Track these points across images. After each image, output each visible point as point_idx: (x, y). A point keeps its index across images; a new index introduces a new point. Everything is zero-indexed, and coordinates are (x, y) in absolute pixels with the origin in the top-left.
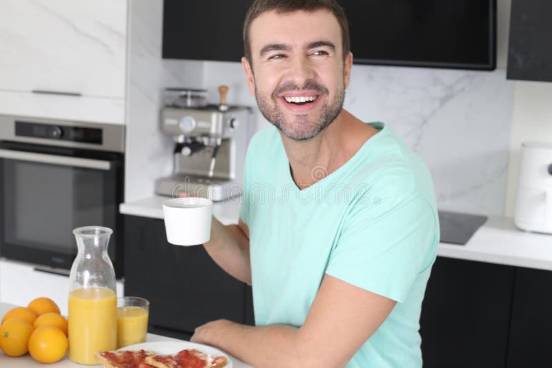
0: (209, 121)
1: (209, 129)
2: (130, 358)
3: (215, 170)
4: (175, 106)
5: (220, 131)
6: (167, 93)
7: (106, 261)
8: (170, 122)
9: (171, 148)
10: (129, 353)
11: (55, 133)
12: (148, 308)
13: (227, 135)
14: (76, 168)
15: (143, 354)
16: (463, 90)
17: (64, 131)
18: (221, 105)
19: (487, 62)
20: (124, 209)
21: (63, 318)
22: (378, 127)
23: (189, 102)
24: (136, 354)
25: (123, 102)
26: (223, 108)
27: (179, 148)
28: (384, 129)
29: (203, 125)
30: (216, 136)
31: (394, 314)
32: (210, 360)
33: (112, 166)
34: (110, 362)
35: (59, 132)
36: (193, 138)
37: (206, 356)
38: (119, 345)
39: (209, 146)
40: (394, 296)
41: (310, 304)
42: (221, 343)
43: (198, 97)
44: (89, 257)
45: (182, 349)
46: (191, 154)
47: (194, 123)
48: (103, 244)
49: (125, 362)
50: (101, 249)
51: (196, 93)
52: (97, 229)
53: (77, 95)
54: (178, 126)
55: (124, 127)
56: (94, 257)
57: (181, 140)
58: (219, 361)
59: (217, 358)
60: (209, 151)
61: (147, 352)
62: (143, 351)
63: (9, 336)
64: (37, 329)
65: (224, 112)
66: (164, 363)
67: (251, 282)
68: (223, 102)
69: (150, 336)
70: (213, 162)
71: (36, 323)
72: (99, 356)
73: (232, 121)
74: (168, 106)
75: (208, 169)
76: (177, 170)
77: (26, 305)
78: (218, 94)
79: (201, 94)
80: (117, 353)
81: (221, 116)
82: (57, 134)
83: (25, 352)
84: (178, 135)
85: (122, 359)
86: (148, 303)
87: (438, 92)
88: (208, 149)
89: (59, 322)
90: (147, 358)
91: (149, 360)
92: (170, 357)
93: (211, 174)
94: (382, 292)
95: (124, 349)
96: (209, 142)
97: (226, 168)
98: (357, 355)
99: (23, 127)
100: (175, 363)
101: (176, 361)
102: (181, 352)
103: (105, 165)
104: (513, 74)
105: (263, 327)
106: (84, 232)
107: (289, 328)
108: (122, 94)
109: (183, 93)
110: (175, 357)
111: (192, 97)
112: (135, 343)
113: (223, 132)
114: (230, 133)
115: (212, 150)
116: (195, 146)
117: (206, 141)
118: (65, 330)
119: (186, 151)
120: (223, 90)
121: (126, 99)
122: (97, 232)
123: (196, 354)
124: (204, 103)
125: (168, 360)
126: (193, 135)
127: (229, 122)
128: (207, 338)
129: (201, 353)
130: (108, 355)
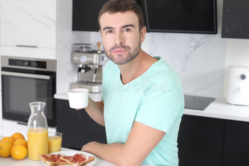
0: (93, 57)
1: (93, 61)
2: (54, 157)
3: (95, 79)
4: (78, 52)
5: (98, 62)
6: (75, 46)
7: (43, 116)
8: (76, 58)
9: (77, 70)
10: (53, 155)
11: (26, 64)
12: (62, 136)
13: (101, 64)
14: (37, 79)
15: (59, 156)
16: (204, 43)
17: (30, 63)
18: (98, 51)
19: (213, 30)
20: (56, 96)
21: (26, 141)
22: (158, 59)
23: (84, 50)
24: (56, 155)
25: (55, 50)
26: (99, 52)
27: (80, 70)
28: (160, 60)
29: (90, 59)
30: (96, 64)
31: (165, 138)
32: (87, 158)
33: (50, 77)
34: (45, 159)
35: (28, 63)
36: (86, 65)
37: (86, 156)
38: (49, 152)
39: (93, 69)
40: (164, 130)
41: (129, 133)
42: (93, 151)
43: (88, 48)
44: (36, 114)
45: (76, 154)
46: (85, 72)
47: (86, 59)
48: (42, 109)
49: (51, 159)
50: (41, 111)
51: (87, 46)
52: (40, 103)
53: (35, 47)
54: (79, 60)
55: (56, 61)
56: (38, 115)
57: (81, 66)
58: (91, 158)
59: (90, 157)
60: (93, 71)
61: (61, 155)
62: (59, 155)
63: (3, 149)
64: (14, 146)
65: (99, 54)
66: (67, 159)
67: (105, 125)
68: (99, 49)
69: (63, 148)
70: (95, 75)
71: (14, 143)
72: (40, 157)
73: (103, 58)
74: (75, 52)
75: (93, 79)
76: (80, 79)
77: (10, 136)
78: (97, 46)
79: (90, 46)
80: (48, 155)
81: (98, 55)
82: (27, 64)
83: (9, 155)
84: (80, 64)
85: (50, 158)
86: (62, 134)
87: (193, 44)
88: (92, 70)
89: (24, 142)
90: (60, 157)
91: (61, 158)
92: (70, 157)
93: (94, 81)
94: (159, 128)
95: (51, 154)
96: (93, 67)
97: (101, 78)
98: (150, 155)
99: (12, 61)
100: (72, 159)
101: (73, 158)
102: (75, 155)
103: (47, 77)
104: (224, 36)
105: (110, 144)
106: (34, 104)
107: (120, 144)
108: (55, 47)
109: (82, 46)
110: (73, 157)
111: (86, 47)
112: (56, 151)
113: (99, 62)
114: (102, 63)
115: (94, 70)
116: (87, 69)
117: (91, 66)
118: (26, 146)
119: (83, 71)
120: (99, 44)
121: (56, 48)
122: (39, 104)
123: (82, 156)
124: (91, 50)
125: (69, 158)
126: (86, 64)
127: (101, 58)
128: (87, 150)
129: (84, 155)
130: (44, 156)
